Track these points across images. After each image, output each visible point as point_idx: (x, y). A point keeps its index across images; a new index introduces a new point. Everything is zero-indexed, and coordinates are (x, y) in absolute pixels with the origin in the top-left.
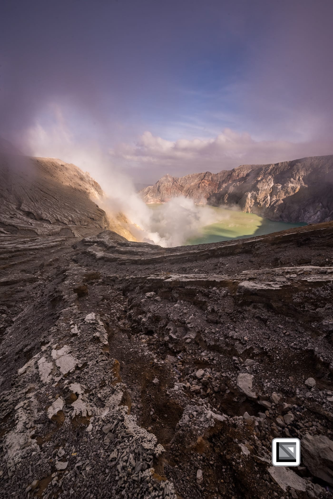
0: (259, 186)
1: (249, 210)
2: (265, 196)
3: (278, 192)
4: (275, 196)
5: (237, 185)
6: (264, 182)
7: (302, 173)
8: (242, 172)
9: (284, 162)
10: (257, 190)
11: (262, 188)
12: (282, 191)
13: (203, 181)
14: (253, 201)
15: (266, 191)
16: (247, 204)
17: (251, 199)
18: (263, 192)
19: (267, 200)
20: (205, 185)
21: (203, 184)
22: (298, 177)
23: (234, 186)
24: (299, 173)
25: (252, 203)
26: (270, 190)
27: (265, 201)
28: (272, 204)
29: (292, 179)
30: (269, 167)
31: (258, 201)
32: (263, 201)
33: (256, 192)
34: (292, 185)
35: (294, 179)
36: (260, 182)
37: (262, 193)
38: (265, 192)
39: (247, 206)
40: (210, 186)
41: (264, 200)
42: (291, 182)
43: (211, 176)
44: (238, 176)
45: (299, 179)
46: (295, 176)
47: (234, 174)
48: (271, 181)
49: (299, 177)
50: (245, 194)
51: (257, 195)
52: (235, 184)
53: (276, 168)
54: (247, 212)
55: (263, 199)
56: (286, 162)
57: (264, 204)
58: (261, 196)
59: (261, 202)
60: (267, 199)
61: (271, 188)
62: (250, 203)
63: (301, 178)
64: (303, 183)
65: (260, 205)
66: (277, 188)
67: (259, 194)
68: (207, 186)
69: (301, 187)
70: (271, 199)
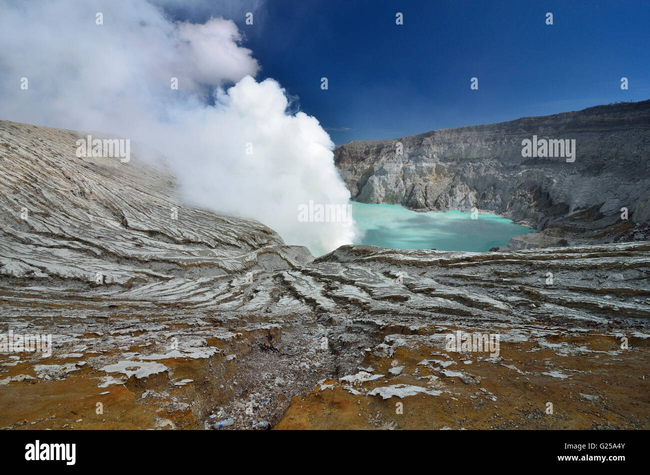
0: (387, 167)
1: (380, 199)
2: (397, 180)
3: (412, 174)
4: (408, 179)
6: (391, 163)
10: (385, 173)
11: (390, 169)
12: (416, 173)
14: (383, 187)
15: (397, 173)
16: (375, 191)
17: (379, 185)
18: (392, 174)
22: (431, 155)
24: (431, 150)
25: (382, 191)
26: (401, 172)
28: (409, 190)
29: (425, 158)
31: (390, 188)
33: (384, 175)
34: (427, 165)
35: (427, 157)
36: (387, 162)
37: (392, 177)
38: (395, 175)
39: (377, 195)
41: (397, 186)
42: (424, 160)
45: (433, 157)
46: (428, 153)
48: (400, 161)
49: (433, 155)
50: (370, 178)
51: (386, 180)
54: (378, 203)
55: (395, 185)
57: (399, 190)
58: (391, 180)
59: (394, 189)
60: (400, 184)
61: (401, 170)
62: (379, 191)
64: (437, 161)
65: (394, 192)
66: (409, 169)
67: (389, 177)
69: (437, 165)
70: (405, 184)
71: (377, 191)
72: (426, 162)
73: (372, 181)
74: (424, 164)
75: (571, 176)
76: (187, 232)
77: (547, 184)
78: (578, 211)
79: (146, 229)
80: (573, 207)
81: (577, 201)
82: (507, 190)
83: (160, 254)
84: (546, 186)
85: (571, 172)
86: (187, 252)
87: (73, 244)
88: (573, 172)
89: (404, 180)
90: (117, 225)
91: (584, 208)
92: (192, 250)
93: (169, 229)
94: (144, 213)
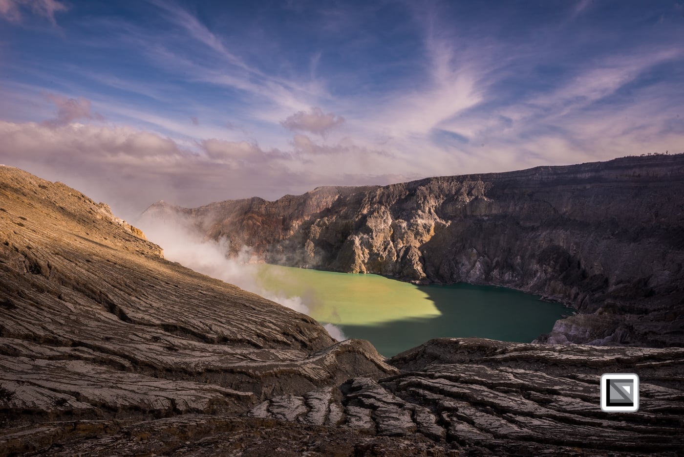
0: (371, 223)
1: (363, 267)
2: (385, 242)
3: (404, 233)
4: (399, 240)
5: (325, 223)
6: (376, 217)
7: (432, 203)
8: (324, 199)
9: (397, 184)
10: (369, 231)
11: (375, 226)
12: (409, 232)
13: (250, 215)
14: (367, 251)
15: (384, 232)
16: (357, 256)
17: (362, 248)
18: (379, 234)
19: (391, 248)
20: (255, 224)
21: (250, 222)
22: (427, 209)
23: (318, 225)
24: (428, 202)
25: (365, 255)
26: (390, 231)
27: (387, 251)
28: (401, 254)
29: (420, 212)
30: (375, 192)
31: (376, 251)
32: (385, 251)
33: (368, 234)
34: (424, 222)
35: (422, 212)
36: (370, 217)
37: (379, 237)
38: (382, 235)
39: (359, 261)
40: (266, 226)
41: (385, 249)
42: (419, 216)
43: (263, 206)
44: (318, 206)
45: (430, 212)
46: (424, 207)
47: (311, 202)
48: (388, 216)
49: (430, 209)
50: (349, 238)
51: (370, 240)
52: (319, 222)
53: (386, 193)
54: (361, 272)
55: (383, 247)
56: (400, 184)
57: (389, 254)
58: (378, 242)
59: (381, 253)
60: (389, 246)
61: (390, 228)
62: (362, 255)
63: (432, 211)
64: (436, 217)
65: (382, 257)
66: (400, 226)
67: (374, 237)
68: (259, 226)
69: (437, 223)
70: (396, 246)
71: (359, 256)
72: (422, 218)
73: (353, 242)
74: (420, 221)
75: (605, 241)
76: (215, 325)
77: (575, 250)
78: (621, 285)
79: (158, 322)
80: (613, 280)
81: (617, 272)
82: (526, 257)
83: (213, 360)
84: (575, 252)
85: (603, 236)
86: (240, 355)
87: (78, 350)
88: (607, 237)
89: (393, 241)
90: (115, 318)
91: (629, 281)
92: (244, 352)
93: (189, 322)
94: (137, 297)
